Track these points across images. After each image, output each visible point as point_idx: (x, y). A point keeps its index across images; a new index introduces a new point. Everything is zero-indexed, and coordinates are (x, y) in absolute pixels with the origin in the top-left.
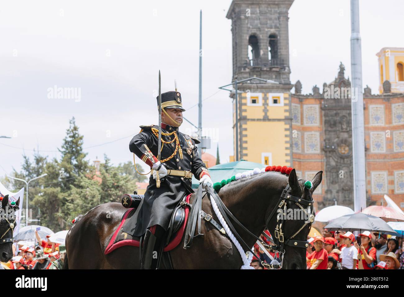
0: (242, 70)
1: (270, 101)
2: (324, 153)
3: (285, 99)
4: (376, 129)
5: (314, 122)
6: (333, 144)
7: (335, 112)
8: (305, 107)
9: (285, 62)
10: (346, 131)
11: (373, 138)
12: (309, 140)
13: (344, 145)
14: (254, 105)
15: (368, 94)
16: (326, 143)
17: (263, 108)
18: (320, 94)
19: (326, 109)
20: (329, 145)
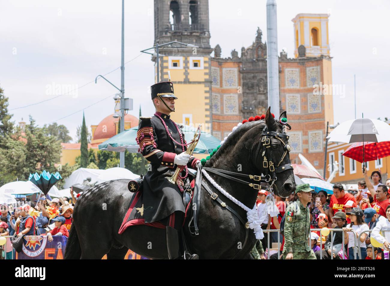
0: (164, 35)
1: (191, 65)
2: (242, 114)
3: (205, 62)
4: (291, 91)
5: (233, 85)
6: (251, 105)
7: (252, 75)
8: (224, 70)
9: (205, 27)
10: (263, 93)
11: (288, 100)
12: (227, 102)
13: (261, 106)
14: (175, 68)
15: (284, 58)
16: (244, 105)
17: (184, 71)
18: (238, 57)
19: (245, 73)
20: (247, 107)
